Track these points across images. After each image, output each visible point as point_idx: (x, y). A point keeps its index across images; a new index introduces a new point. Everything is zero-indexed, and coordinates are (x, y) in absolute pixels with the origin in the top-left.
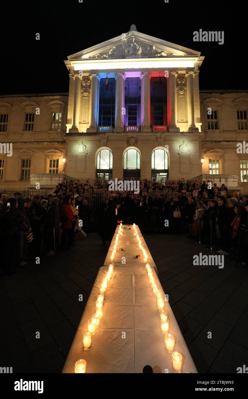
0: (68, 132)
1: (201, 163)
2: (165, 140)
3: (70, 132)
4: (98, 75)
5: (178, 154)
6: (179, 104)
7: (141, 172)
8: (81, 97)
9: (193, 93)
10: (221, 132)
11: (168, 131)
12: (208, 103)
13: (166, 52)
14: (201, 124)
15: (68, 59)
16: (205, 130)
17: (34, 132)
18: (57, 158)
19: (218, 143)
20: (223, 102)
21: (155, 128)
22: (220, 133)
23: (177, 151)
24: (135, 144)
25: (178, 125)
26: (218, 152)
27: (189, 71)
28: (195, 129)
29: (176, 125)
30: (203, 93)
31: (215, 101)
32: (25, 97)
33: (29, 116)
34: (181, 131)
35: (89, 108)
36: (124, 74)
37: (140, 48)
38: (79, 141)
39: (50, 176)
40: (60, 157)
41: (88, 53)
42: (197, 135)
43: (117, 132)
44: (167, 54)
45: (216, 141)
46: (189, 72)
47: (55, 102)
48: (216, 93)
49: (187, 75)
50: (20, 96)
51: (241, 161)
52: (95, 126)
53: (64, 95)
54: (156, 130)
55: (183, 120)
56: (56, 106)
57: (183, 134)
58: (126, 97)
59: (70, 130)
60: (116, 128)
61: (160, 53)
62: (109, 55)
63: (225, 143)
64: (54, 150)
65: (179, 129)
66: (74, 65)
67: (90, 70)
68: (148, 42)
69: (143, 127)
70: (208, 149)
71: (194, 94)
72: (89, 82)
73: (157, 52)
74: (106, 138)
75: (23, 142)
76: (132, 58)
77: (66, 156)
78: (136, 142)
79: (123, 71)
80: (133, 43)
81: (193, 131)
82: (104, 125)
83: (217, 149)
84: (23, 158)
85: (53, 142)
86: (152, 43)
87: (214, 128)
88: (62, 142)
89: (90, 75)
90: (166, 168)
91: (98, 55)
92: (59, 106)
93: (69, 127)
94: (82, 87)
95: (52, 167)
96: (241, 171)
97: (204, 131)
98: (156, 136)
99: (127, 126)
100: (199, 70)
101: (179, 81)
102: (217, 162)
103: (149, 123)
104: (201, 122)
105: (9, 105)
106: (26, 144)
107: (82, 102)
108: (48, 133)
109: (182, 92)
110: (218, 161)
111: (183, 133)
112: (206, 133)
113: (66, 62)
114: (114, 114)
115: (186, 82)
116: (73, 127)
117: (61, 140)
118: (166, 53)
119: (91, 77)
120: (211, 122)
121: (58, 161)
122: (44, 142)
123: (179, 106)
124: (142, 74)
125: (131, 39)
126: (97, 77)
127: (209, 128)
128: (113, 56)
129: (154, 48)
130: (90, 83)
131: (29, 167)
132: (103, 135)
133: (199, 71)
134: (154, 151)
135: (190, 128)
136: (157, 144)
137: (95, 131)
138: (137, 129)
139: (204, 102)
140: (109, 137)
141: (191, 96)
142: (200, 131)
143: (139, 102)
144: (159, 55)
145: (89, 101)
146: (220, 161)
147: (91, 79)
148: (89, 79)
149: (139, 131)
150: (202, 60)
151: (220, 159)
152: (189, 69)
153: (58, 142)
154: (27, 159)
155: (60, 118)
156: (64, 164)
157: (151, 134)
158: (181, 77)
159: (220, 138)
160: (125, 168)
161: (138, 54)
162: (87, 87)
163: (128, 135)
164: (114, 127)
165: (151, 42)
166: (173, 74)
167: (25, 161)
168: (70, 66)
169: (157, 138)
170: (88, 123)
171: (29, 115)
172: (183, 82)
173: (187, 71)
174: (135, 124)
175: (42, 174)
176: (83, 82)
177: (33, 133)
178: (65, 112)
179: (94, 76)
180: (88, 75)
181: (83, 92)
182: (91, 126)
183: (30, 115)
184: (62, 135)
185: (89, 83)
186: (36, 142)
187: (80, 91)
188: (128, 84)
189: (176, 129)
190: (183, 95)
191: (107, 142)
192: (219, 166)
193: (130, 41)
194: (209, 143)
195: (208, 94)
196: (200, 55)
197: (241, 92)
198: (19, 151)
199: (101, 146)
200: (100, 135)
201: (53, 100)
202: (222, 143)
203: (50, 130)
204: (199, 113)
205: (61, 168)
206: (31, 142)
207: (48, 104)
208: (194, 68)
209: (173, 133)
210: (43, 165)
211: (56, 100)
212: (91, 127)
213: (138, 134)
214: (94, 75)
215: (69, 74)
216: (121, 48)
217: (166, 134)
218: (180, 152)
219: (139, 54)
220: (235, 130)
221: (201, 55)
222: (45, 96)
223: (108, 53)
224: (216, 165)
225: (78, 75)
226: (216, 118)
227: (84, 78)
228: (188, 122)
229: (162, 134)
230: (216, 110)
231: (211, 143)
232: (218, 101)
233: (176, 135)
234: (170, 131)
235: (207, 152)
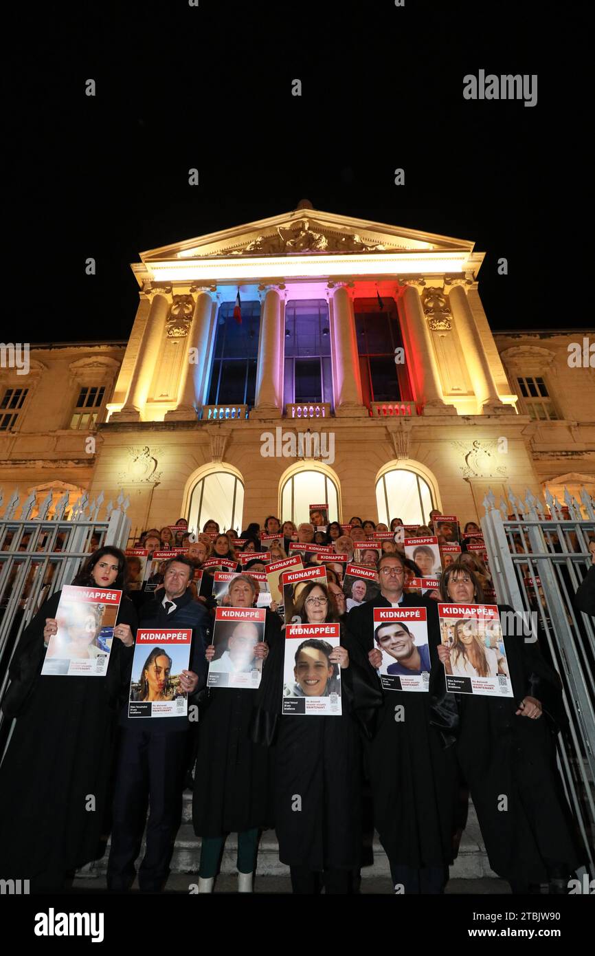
0: (107, 420)
2: (414, 441)
3: (114, 421)
4: (214, 291)
5: (466, 480)
6: (440, 351)
8: (162, 340)
9: (475, 327)
10: (573, 429)
11: (421, 414)
12: (515, 358)
13: (387, 245)
14: (515, 400)
15: (142, 258)
17: (14, 433)
19: (575, 457)
20: (554, 354)
21: (379, 411)
22: (570, 430)
23: (460, 474)
25: (447, 400)
26: (582, 484)
27: (452, 279)
28: (502, 408)
29: (441, 401)
31: (532, 354)
33: (12, 396)
34: (461, 412)
35: (181, 363)
36: (282, 287)
37: (324, 238)
38: (134, 447)
41: (191, 248)
42: (513, 422)
43: (261, 420)
44: (390, 248)
45: (567, 452)
46: (454, 282)
47: (94, 359)
48: (528, 335)
49: (448, 289)
52: (195, 406)
53: (117, 345)
54: (382, 412)
55: (459, 389)
56: (95, 370)
57: (471, 422)
59: (115, 414)
60: (259, 410)
61: (372, 246)
62: (245, 252)
64: (61, 483)
65: (455, 409)
66: (154, 272)
67: (195, 280)
68: (341, 229)
69: (342, 406)
70: (548, 477)
72: (190, 306)
73: (363, 246)
74: (224, 436)
76: (305, 255)
79: (281, 282)
80: (305, 231)
81: (499, 412)
82: (223, 402)
83: (576, 474)
85: (63, 460)
86: (351, 231)
87: (549, 418)
89: (193, 291)
91: (219, 253)
92: (102, 369)
93: (114, 409)
94: (170, 316)
98: (386, 427)
99: (292, 405)
100: (476, 281)
101: (428, 302)
103: (357, 395)
104: (513, 394)
107: (163, 351)
108: (54, 437)
109: (443, 324)
113: (135, 267)
115: (448, 304)
116: (124, 408)
118: (388, 247)
119: (195, 296)
120: (536, 404)
122: (35, 460)
123: (440, 356)
124: (330, 286)
125: (301, 224)
126: (213, 295)
128: (257, 252)
129: (357, 239)
130: (191, 310)
132: (218, 426)
133: (477, 283)
134: (383, 476)
135: (485, 406)
136: (392, 452)
137: (193, 417)
138: (323, 412)
139: (506, 352)
140: (235, 433)
142: (517, 413)
145: (184, 345)
147: (195, 299)
148: (190, 301)
149: (329, 416)
150: (479, 262)
152: (449, 277)
157: (369, 422)
158: (434, 294)
159: (575, 441)
161: (318, 246)
162: (184, 318)
163: (294, 426)
164: (251, 403)
165: (348, 228)
166: (412, 286)
168: (144, 275)
169: (388, 435)
170: (174, 400)
171: (13, 393)
172: (441, 305)
173: (447, 279)
174: (317, 402)
176: (174, 307)
177: (9, 437)
179: (203, 292)
180: (189, 292)
181: (171, 329)
182: (180, 406)
183: (19, 392)
185: (188, 308)
186: (11, 460)
187: (161, 325)
188: (295, 316)
189: (444, 410)
190: (447, 330)
191: (227, 446)
193: (298, 230)
194: (546, 456)
195: (510, 338)
196: (472, 248)
199: (207, 461)
200: (205, 428)
201: (89, 355)
202: (586, 456)
203: (63, 429)
204: (503, 372)
207: (71, 366)
209: (437, 418)
211: (96, 356)
213: (325, 425)
214: (205, 290)
215: (140, 292)
216: (275, 242)
217: (418, 421)
218: (472, 475)
219: (321, 247)
221: (475, 250)
222: (70, 346)
223: (243, 248)
225: (163, 291)
226: (544, 394)
227: (177, 299)
228: (474, 395)
229: (403, 422)
230: (538, 375)
231: (555, 458)
232: (539, 353)
233: (448, 424)
234: (426, 414)
235: (548, 482)
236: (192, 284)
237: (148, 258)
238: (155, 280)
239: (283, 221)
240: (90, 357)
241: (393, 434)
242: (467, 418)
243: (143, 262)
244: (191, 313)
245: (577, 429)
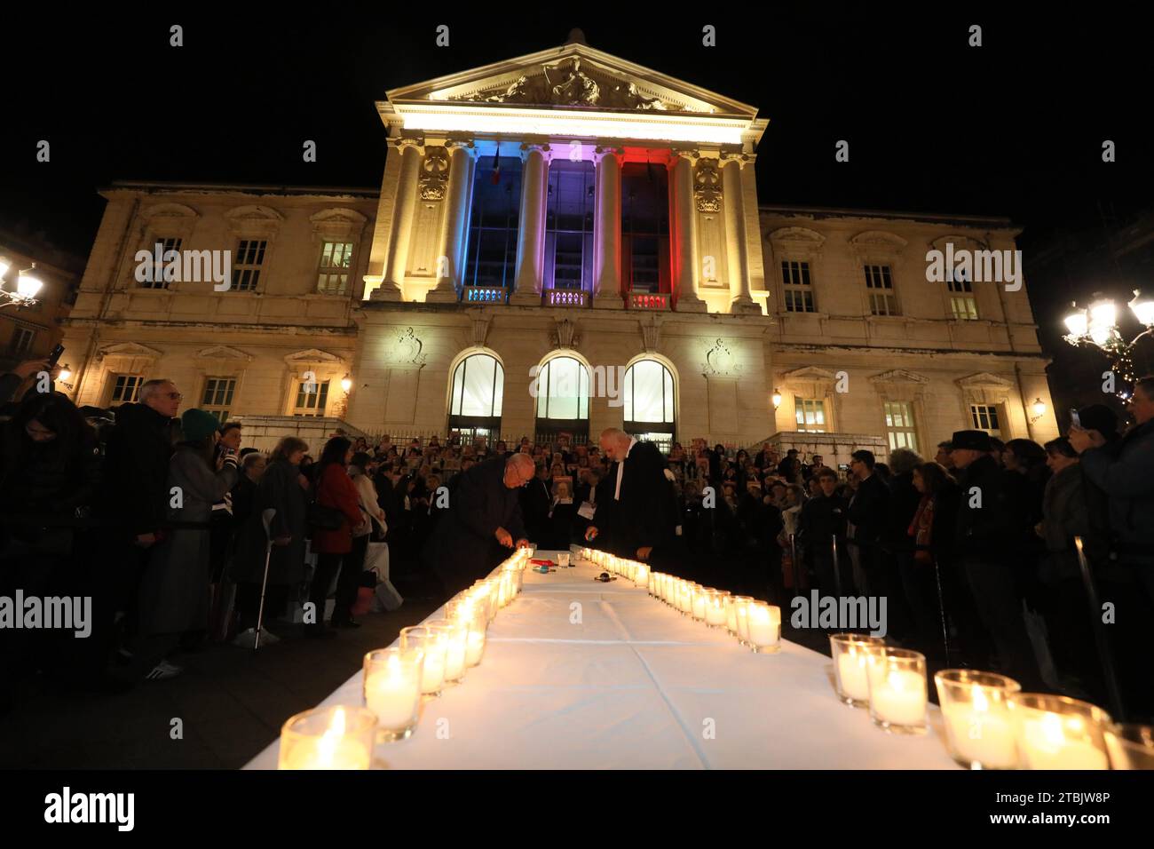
0: (367, 297)
1: (773, 406)
2: (663, 335)
3: (375, 298)
4: (471, 145)
5: (704, 375)
6: (703, 236)
7: (592, 426)
8: (416, 202)
9: (742, 212)
10: (823, 321)
11: (673, 309)
12: (784, 241)
13: (665, 101)
14: (767, 294)
15: (389, 97)
16: (778, 313)
17: (259, 294)
18: (325, 379)
19: (818, 351)
20: (824, 238)
21: (635, 300)
22: (821, 324)
23: (700, 369)
24: (575, 343)
25: (701, 294)
26: (818, 377)
27: (728, 153)
28: (749, 307)
29: (695, 294)
30: (767, 212)
31: (803, 237)
32: (245, 192)
33: (248, 249)
34: (711, 309)
35: (438, 231)
36: (547, 148)
37: (595, 86)
38: (399, 327)
39: (295, 424)
40: (334, 376)
41: (445, 88)
42: (757, 323)
43: (520, 306)
44: (669, 105)
45: (811, 345)
46: (730, 156)
47: (336, 211)
48: (803, 214)
49: (722, 163)
50: (229, 190)
51: (887, 405)
52: (455, 285)
53: (364, 196)
54: (638, 304)
55: (715, 281)
56: (339, 224)
57: (718, 320)
58: (549, 213)
59: (375, 291)
60: (519, 295)
61: (648, 102)
62: (506, 97)
63: (836, 351)
64: (318, 352)
65: (706, 305)
66: (403, 116)
67: (450, 132)
68: (616, 73)
69: (600, 294)
70: (790, 368)
71: (745, 214)
72: (445, 162)
73: (639, 100)
74: (486, 322)
75: (216, 324)
76: (573, 109)
77: (355, 372)
78: (579, 337)
79: (545, 141)
80: (575, 73)
81: (746, 311)
82: (481, 284)
83: (815, 368)
84: (209, 373)
85: (317, 327)
86: (627, 77)
87: (805, 309)
88: (347, 328)
89: (448, 144)
90: (670, 419)
91: (477, 94)
92: (347, 225)
93: (372, 283)
94: (423, 174)
95: (302, 406)
96: (891, 436)
97: (776, 316)
98: (639, 321)
99: (552, 291)
100: (755, 152)
101: (700, 176)
102: (819, 407)
103: (616, 286)
104: (766, 290)
105: (190, 210)
106: (226, 329)
107: (418, 216)
108: (303, 301)
109: (711, 205)
110: (821, 403)
111: (715, 318)
112: (782, 320)
113: (381, 106)
114: (512, 259)
115: (720, 181)
116: (384, 284)
117: (342, 322)
118: (665, 104)
119: (451, 151)
120: (795, 292)
121: (325, 387)
122: (288, 326)
123: (703, 243)
124: (599, 151)
125: (571, 63)
126: (470, 151)
127: (790, 309)
128: (517, 101)
129: (632, 88)
130: (446, 166)
131: (228, 402)
132: (479, 310)
133: (756, 155)
134: (632, 366)
135: (735, 304)
136: (642, 345)
137: (453, 299)
138: (581, 300)
139: (772, 235)
140: (495, 319)
141: (738, 217)
142: (765, 312)
143: (590, 226)
144: (647, 108)
145: (440, 214)
146: (827, 402)
147: (451, 155)
148: (444, 156)
149: (587, 306)
150: (762, 129)
151: (826, 396)
152: (727, 149)
153: (334, 329)
154: (224, 377)
155: (346, 257)
156: (345, 396)
157: (624, 316)
158: (707, 167)
159: (822, 335)
160: (542, 415)
161: (588, 99)
162: (438, 177)
163: (553, 315)
164: (511, 288)
165: (624, 74)
166: (685, 157)
167: (217, 383)
168: (390, 116)
169: (640, 328)
170: (434, 275)
171: (249, 246)
172: (714, 181)
173: (723, 152)
174: (576, 287)
175: (268, 418)
177: (253, 299)
178: (363, 242)
179: (460, 147)
180: (443, 145)
181: (425, 188)
182: (440, 285)
183: (254, 244)
184: (346, 306)
185: (443, 165)
186: (261, 325)
187: (414, 185)
188: (558, 176)
189: (696, 306)
190: (713, 212)
191: (488, 332)
192: (825, 419)
193: (566, 69)
194: (791, 349)
195: (783, 217)
196: (756, 114)
197: (872, 217)
198: (200, 351)
199: (469, 345)
200: (466, 312)
201: (331, 206)
202: (829, 351)
203: (311, 293)
204: (762, 264)
205: (335, 409)
206: (245, 325)
207: (311, 218)
208: (742, 145)
209: (687, 314)
210: (277, 397)
211: (338, 207)
212: (444, 285)
213: (583, 315)
214: (462, 145)
215: (387, 139)
216: (539, 84)
217: (668, 317)
218: (710, 372)
219: (591, 100)
220: (863, 317)
221: (758, 117)
222: (308, 193)
223: (505, 91)
224: (815, 416)
225: (414, 142)
226: (807, 281)
227: (430, 151)
228: (728, 288)
229: (655, 317)
230: (805, 260)
231: (799, 351)
232: (809, 237)
233: (695, 321)
234: (679, 310)
235: (787, 374)
236: (447, 135)
237: (396, 97)
238: (406, 127)
239: (549, 58)
240: (332, 208)
241: (644, 328)
242: (715, 316)
243: (390, 101)
244: (447, 171)
245: (828, 321)
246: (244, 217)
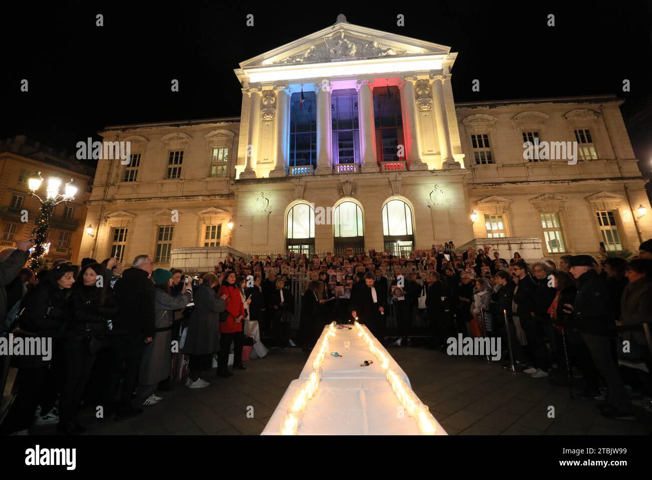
0: (238, 177)
1: (471, 221)
2: (403, 185)
3: (242, 178)
4: (287, 88)
5: (429, 206)
6: (423, 126)
7: (366, 240)
8: (260, 122)
9: (445, 108)
10: (499, 168)
11: (408, 170)
12: (472, 123)
13: (395, 49)
14: (464, 156)
15: (241, 66)
16: (471, 166)
17: (182, 180)
18: (219, 223)
19: (497, 186)
20: (496, 119)
21: (385, 166)
22: (497, 169)
23: (426, 204)
24: (353, 194)
25: (424, 159)
26: (498, 202)
27: (434, 75)
28: (453, 164)
29: (420, 160)
30: (460, 107)
31: (483, 120)
32: (171, 126)
33: (174, 156)
34: (430, 168)
35: (273, 137)
36: (329, 85)
37: (354, 46)
38: (256, 193)
39: (205, 251)
40: (223, 221)
41: (271, 57)
42: (458, 173)
43: (321, 175)
44: (397, 51)
45: (493, 183)
46: (435, 77)
47: (218, 131)
48: (482, 106)
49: (431, 82)
50: (162, 126)
51: (542, 215)
52: (284, 167)
53: (232, 121)
54: (387, 168)
55: (431, 151)
56: (220, 138)
57: (435, 174)
58: (333, 120)
59: (242, 174)
60: (320, 169)
61: (385, 51)
62: (304, 58)
63: (508, 186)
64: (215, 208)
65: (427, 166)
66: (250, 76)
67: (275, 81)
68: (365, 37)
69: (365, 165)
70: (480, 198)
71: (447, 110)
72: (274, 99)
73: (380, 51)
74: (302, 185)
75: (161, 198)
76: (342, 61)
77: (234, 218)
78: (355, 190)
79: (328, 81)
80: (342, 40)
81: (451, 167)
82: (299, 164)
83: (496, 197)
84: (159, 224)
85: (213, 195)
86: (372, 38)
87: (487, 162)
88: (229, 194)
89: (275, 89)
90: (410, 233)
91: (288, 58)
92: (225, 138)
93: (240, 169)
94: (263, 107)
95: (209, 238)
96: (546, 234)
97: (470, 167)
98: (388, 178)
99: (338, 165)
101: (419, 90)
102: (500, 219)
103: (374, 158)
104: (463, 153)
105: (143, 138)
106: (167, 200)
107: (261, 129)
108: (205, 182)
109: (426, 107)
110: (501, 217)
111: (433, 172)
112: (473, 170)
113: (237, 71)
114: (314, 148)
115: (431, 92)
116: (246, 169)
117: (226, 192)
118: (395, 51)
119: (276, 92)
120: (481, 152)
121: (220, 227)
122: (198, 196)
123: (423, 129)
124: (359, 82)
125: (339, 34)
126: (287, 91)
127: (478, 163)
128: (310, 60)
129: (375, 44)
130: (274, 101)
131: (171, 239)
132: (298, 180)
133: (451, 74)
134: (387, 204)
135: (444, 163)
136: (391, 192)
137: (284, 174)
138: (355, 168)
139: (464, 121)
140: (308, 183)
141: (442, 112)
142: (463, 166)
143: (357, 126)
144: (385, 54)
145: (273, 127)
146: (504, 216)
147: (277, 94)
148: (273, 95)
149: (357, 172)
150: (454, 59)
151: (504, 213)
152: (434, 73)
153: (222, 196)
154: (167, 226)
155: (225, 156)
156: (230, 232)
157: (380, 176)
158: (422, 85)
159: (499, 177)
160: (337, 235)
161: (350, 54)
162: (271, 107)
163: (339, 179)
164: (315, 166)
165: (369, 36)
166: (409, 80)
167: (164, 229)
168: (243, 76)
169: (390, 182)
170: (272, 162)
171: (174, 154)
172: (427, 92)
173: (432, 75)
174: (351, 161)
175: (191, 248)
176: (264, 100)
177: (179, 183)
178: (233, 146)
179: (281, 90)
180: (272, 89)
181: (264, 114)
182: (276, 167)
183: (177, 153)
184: (227, 183)
186: (184, 196)
187: (258, 113)
188: (337, 99)
189: (421, 167)
190: (428, 111)
191: (304, 191)
192: (504, 226)
193: (337, 37)
194: (480, 186)
195: (470, 109)
196: (449, 50)
197: (525, 103)
198: (154, 213)
199: (294, 199)
200: (291, 181)
201: (215, 129)
202: (503, 186)
203: (209, 177)
204: (459, 138)
205: (226, 239)
206: (176, 197)
207: (206, 136)
208: (442, 70)
209: (416, 172)
210: (195, 235)
211: (220, 129)
212: (278, 168)
213: (356, 177)
214: (282, 88)
215: (242, 89)
216: (323, 48)
217: (407, 174)
218: (432, 204)
219: (352, 54)
220: (524, 164)
221: (451, 51)
222: (203, 123)
223: (303, 55)
224: (498, 225)
225: (257, 89)
226: (487, 145)
227: (265, 93)
228: (440, 154)
229: (398, 175)
230: (485, 133)
231: (485, 187)
232: (487, 119)
233: (422, 175)
234: (411, 170)
235: (479, 202)
236: (273, 83)
237: (245, 66)
238: (251, 82)
239: (326, 33)
240: (216, 130)
241: (392, 183)
242: (433, 171)
243: (242, 68)
244: (275, 103)
245: (502, 169)
246: (171, 139)
